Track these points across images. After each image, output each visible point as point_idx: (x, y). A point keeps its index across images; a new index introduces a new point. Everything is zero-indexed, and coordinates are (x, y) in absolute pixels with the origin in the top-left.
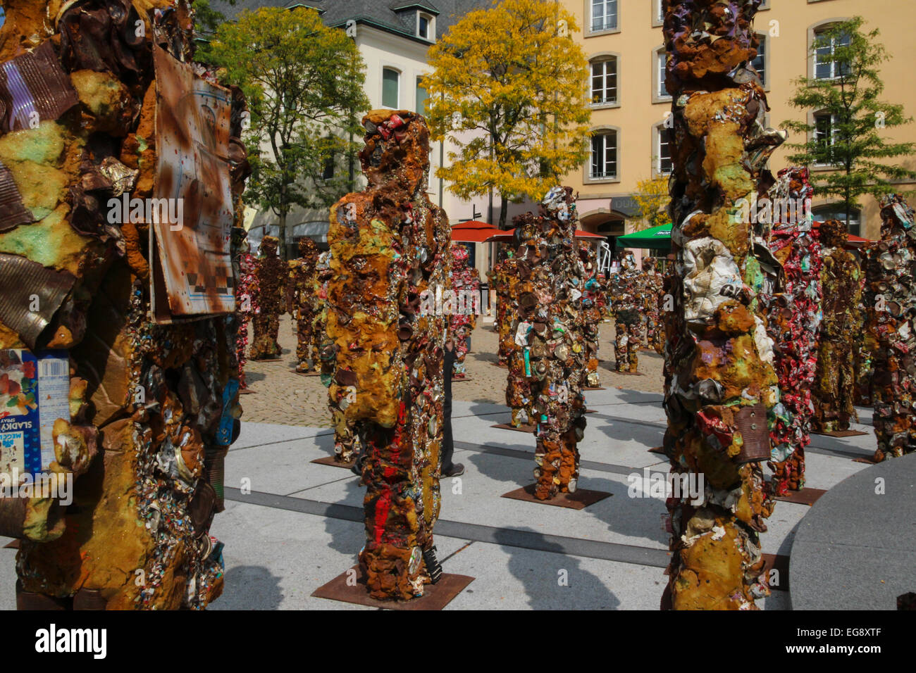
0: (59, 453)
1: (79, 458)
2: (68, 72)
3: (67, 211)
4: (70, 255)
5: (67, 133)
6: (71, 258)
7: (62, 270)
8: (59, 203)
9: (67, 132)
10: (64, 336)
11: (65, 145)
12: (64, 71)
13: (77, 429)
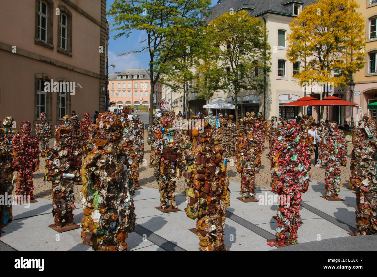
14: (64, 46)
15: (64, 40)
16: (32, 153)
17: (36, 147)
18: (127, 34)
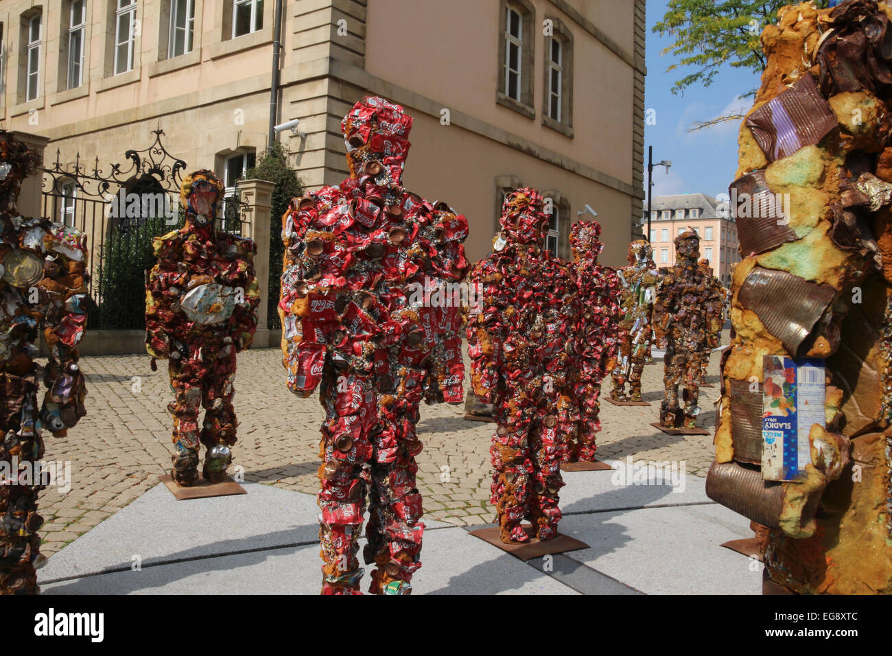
0: (814, 457)
1: (832, 464)
2: (826, 98)
3: (828, 227)
4: (831, 269)
5: (827, 155)
6: (832, 272)
7: (823, 283)
8: (820, 220)
9: (827, 153)
10: (822, 346)
11: (825, 166)
12: (823, 98)
13: (831, 436)
14: (554, 116)
15: (555, 99)
16: (602, 319)
17: (611, 301)
18: (706, 76)
